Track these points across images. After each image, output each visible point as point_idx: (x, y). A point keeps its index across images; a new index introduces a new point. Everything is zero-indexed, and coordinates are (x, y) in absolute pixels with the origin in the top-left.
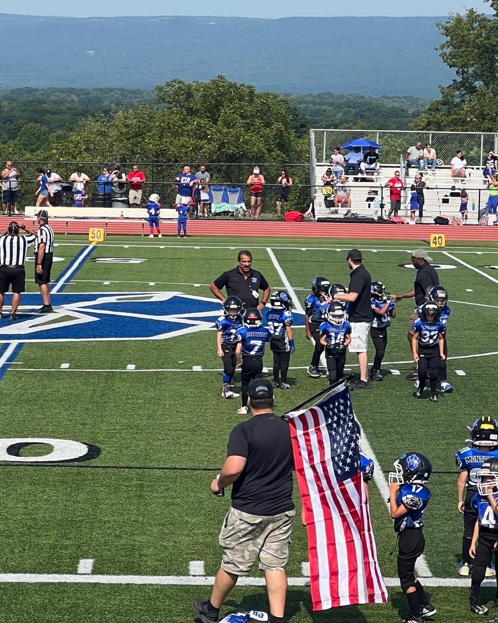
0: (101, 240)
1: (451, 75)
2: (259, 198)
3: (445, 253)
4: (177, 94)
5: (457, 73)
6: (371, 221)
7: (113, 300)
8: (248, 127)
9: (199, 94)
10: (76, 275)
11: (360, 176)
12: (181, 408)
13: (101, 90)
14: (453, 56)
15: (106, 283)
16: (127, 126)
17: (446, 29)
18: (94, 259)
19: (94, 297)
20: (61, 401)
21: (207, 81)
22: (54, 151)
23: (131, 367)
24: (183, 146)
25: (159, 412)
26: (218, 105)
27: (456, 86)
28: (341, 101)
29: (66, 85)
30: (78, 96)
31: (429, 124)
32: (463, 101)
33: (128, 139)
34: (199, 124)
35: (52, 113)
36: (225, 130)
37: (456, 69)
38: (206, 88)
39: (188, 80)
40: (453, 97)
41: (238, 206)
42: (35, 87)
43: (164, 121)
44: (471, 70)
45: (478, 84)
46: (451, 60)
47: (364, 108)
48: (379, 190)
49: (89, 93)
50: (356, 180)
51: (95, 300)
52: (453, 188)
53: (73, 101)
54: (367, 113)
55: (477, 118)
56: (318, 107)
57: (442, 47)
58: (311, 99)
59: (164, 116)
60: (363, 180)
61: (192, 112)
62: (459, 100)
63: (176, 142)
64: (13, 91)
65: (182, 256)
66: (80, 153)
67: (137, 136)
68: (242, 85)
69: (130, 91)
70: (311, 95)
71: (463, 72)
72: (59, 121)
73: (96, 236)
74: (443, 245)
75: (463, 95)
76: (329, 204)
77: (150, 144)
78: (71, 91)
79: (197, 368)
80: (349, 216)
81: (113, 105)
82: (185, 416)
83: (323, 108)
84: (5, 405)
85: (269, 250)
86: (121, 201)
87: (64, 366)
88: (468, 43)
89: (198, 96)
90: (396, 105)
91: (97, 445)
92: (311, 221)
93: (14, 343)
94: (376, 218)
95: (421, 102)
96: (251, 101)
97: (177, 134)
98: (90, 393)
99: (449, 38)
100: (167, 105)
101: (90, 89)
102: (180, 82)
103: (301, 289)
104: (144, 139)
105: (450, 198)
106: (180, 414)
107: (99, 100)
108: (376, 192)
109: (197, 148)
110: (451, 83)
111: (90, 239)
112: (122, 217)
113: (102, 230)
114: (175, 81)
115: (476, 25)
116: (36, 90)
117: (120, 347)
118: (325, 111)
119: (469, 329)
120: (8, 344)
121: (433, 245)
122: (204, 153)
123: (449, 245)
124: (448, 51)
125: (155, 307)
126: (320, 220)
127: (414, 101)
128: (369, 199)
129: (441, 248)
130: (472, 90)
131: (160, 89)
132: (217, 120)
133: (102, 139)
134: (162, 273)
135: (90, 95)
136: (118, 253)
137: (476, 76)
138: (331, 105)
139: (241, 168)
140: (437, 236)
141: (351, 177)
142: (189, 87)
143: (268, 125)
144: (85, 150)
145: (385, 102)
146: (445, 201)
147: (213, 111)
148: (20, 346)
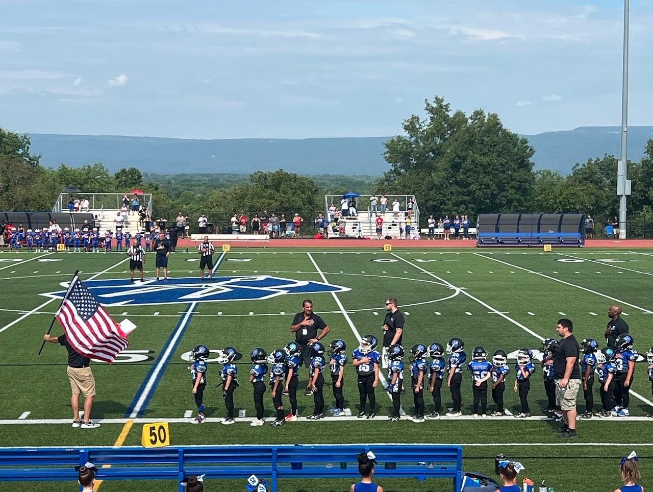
0: (229, 250)
1: (389, 167)
2: (299, 229)
3: (392, 253)
4: (260, 178)
5: (392, 166)
6: (355, 238)
7: (238, 280)
8: (294, 194)
9: (270, 178)
10: (219, 268)
11: (349, 217)
12: (277, 333)
13: (219, 174)
14: (390, 158)
15: (234, 272)
16: (236, 194)
17: (387, 145)
18: (226, 260)
19: (229, 279)
20: (220, 331)
21: (274, 172)
22: (201, 206)
23: (251, 314)
24: (263, 203)
25: (267, 336)
26: (279, 183)
27: (391, 172)
28: (334, 178)
29: (202, 172)
30: (208, 177)
31: (379, 190)
32: (395, 179)
33: (237, 200)
34: (270, 193)
35: (195, 186)
36: (283, 195)
37: (391, 164)
38: (273, 175)
39: (265, 171)
40: (390, 177)
41: (292, 232)
42: (186, 173)
43: (254, 191)
44: (399, 164)
45: (402, 171)
46: (389, 160)
47: (345, 181)
48: (358, 223)
49: (213, 176)
50: (347, 219)
51: (230, 280)
52: (393, 222)
53: (205, 180)
54: (346, 184)
55: (402, 187)
56: (322, 181)
57: (385, 153)
58: (319, 177)
59: (253, 189)
60: (350, 219)
61: (267, 187)
62: (393, 179)
63: (260, 201)
64: (176, 176)
65: (268, 257)
66: (213, 207)
67: (240, 198)
68: (291, 174)
69: (233, 175)
70: (319, 176)
71: (395, 165)
72: (199, 189)
73: (226, 248)
74: (390, 250)
75: (395, 176)
76: (335, 231)
77: (247, 202)
78: (204, 175)
79: (283, 313)
80: (344, 236)
81: (225, 182)
82: (280, 337)
83: (325, 181)
84: (194, 334)
85: (308, 253)
86: (236, 231)
87: (220, 313)
88: (397, 151)
89: (269, 179)
90: (359, 179)
91: (240, 353)
92: (326, 239)
93: (194, 303)
94: (357, 237)
95: (372, 178)
96: (295, 181)
97: (260, 197)
98: (233, 327)
99: (388, 149)
100: (255, 184)
101: (214, 174)
102: (261, 172)
103: (326, 273)
104: (244, 200)
105: (392, 227)
106: (277, 336)
107: (217, 179)
108: (357, 225)
109: (270, 204)
110: (389, 170)
111: (223, 250)
112: (238, 239)
113: (229, 246)
114: (258, 172)
115: (401, 143)
116: (188, 175)
117: (245, 303)
118: (326, 183)
119: (408, 292)
120: (192, 303)
121: (385, 250)
122: (273, 206)
123: (394, 249)
124: (387, 155)
125: (259, 283)
126: (331, 238)
127: (368, 177)
128: (353, 228)
129: (389, 251)
130: (399, 174)
131: (252, 176)
132: (279, 190)
133: (224, 200)
134: (260, 266)
135: (214, 177)
136: (238, 256)
137: (401, 167)
138: (329, 180)
139: (291, 213)
140: (387, 245)
141: (345, 217)
142: (266, 175)
143: (303, 192)
144: (216, 205)
145: (355, 178)
146: (390, 228)
147: (277, 187)
148: (197, 304)
